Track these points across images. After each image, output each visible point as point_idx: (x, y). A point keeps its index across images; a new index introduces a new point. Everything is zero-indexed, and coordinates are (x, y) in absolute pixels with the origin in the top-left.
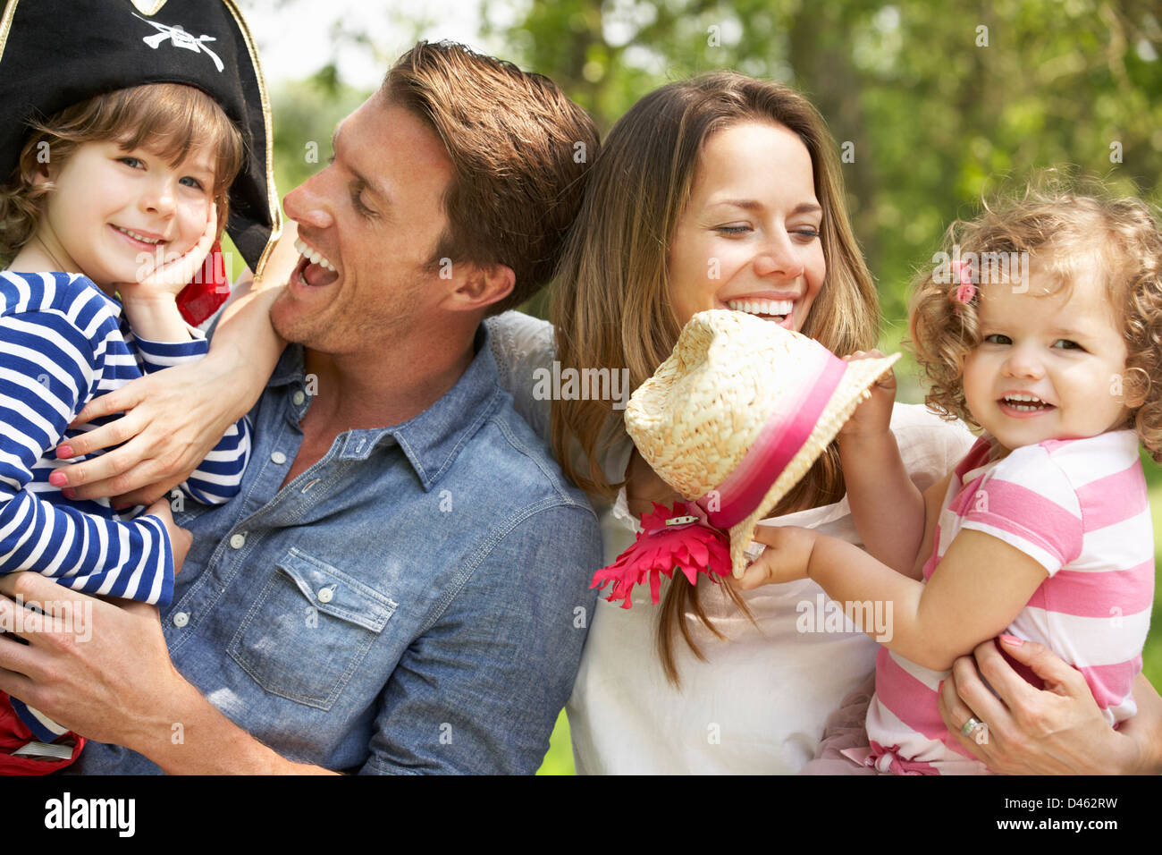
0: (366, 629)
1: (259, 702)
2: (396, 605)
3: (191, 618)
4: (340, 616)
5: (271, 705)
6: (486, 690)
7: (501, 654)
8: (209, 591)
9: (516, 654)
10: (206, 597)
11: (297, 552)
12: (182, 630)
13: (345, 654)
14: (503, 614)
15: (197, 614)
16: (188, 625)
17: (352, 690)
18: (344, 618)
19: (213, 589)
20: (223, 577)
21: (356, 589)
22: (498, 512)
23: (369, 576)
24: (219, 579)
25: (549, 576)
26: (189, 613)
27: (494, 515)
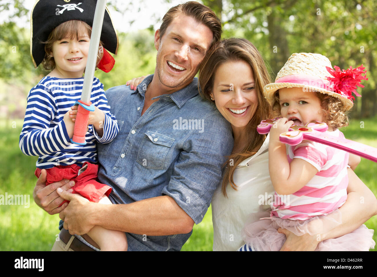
0: (167, 146)
1: (146, 172)
2: (174, 140)
3: (125, 154)
4: (160, 144)
5: (150, 172)
6: (200, 159)
7: (203, 149)
8: (128, 146)
9: (206, 150)
10: (128, 148)
11: (149, 132)
12: (124, 158)
13: (162, 154)
14: (203, 139)
15: (126, 153)
16: (125, 157)
17: (166, 163)
18: (161, 144)
19: (129, 146)
20: (131, 142)
21: (164, 137)
22: (202, 115)
23: (167, 133)
24: (130, 143)
25: (217, 130)
26: (125, 153)
27: (200, 116)
